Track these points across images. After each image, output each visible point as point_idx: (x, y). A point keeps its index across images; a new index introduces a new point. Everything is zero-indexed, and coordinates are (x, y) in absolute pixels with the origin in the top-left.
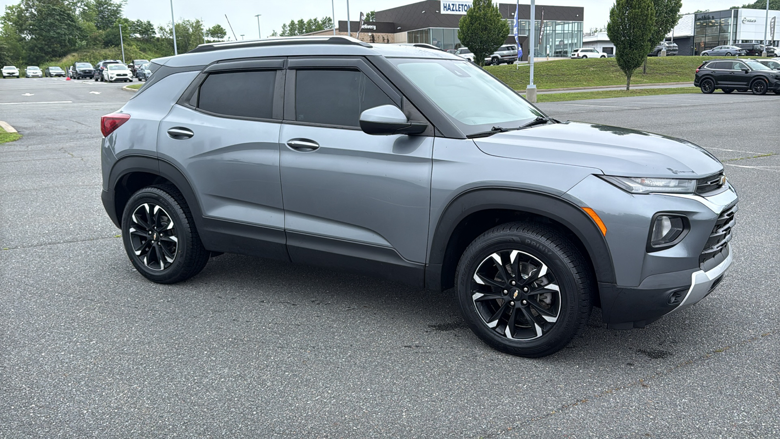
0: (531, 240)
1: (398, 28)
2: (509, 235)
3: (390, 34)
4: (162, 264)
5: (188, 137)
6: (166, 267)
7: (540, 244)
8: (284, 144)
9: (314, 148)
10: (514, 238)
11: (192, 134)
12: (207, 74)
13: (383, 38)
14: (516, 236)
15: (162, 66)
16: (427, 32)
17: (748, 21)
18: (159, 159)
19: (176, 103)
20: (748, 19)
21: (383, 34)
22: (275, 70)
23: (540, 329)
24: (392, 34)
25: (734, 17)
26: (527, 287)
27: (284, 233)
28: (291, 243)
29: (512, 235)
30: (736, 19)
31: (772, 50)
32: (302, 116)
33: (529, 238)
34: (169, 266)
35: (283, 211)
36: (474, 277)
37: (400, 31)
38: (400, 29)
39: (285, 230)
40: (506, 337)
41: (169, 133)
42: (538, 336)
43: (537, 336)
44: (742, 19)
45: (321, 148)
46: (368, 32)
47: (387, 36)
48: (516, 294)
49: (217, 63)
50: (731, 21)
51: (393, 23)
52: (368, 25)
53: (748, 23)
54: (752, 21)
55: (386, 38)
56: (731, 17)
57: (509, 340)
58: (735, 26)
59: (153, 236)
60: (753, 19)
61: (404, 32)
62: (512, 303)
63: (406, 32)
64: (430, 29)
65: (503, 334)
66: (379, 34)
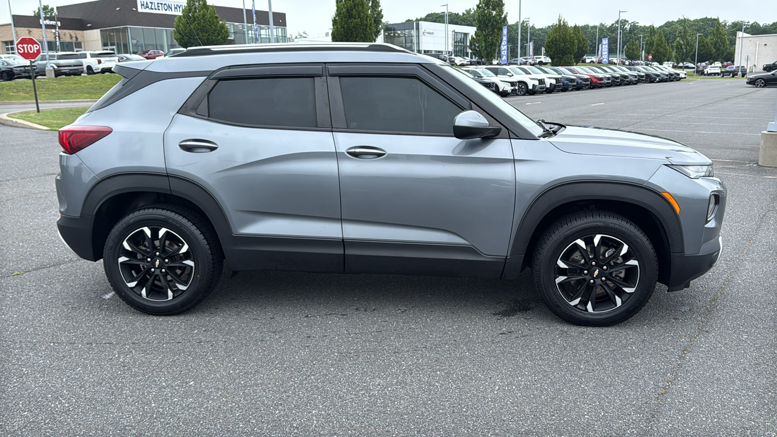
0: (614, 224)
1: (88, 25)
2: (593, 222)
3: (78, 32)
4: (170, 293)
5: (209, 150)
6: (175, 295)
7: (623, 227)
8: (343, 153)
9: (380, 155)
10: (598, 224)
11: (216, 146)
12: (216, 81)
13: (71, 35)
14: (600, 222)
15: (142, 70)
16: (125, 30)
17: (428, 33)
18: (168, 176)
19: (177, 113)
20: (427, 31)
21: (71, 31)
22: (312, 77)
23: (620, 300)
24: (81, 32)
25: (416, 29)
26: (606, 266)
27: (343, 243)
28: (350, 252)
29: (596, 222)
30: (417, 30)
31: (453, 60)
32: (354, 124)
33: (612, 223)
34: (181, 294)
35: (341, 220)
36: (558, 263)
37: (91, 28)
38: (90, 26)
39: (343, 240)
40: (587, 311)
41: (181, 146)
42: (618, 306)
43: (616, 306)
44: (423, 31)
45: (388, 154)
46: (51, 28)
47: (75, 34)
48: (596, 272)
49: (229, 69)
50: (414, 32)
51: (81, 20)
52: (50, 20)
53: (428, 35)
54: (431, 34)
55: (74, 36)
56: (413, 29)
57: (591, 314)
58: (417, 37)
59: (155, 263)
60: (431, 31)
61: (95, 30)
62: (592, 281)
63: (99, 30)
64: (127, 27)
65: (584, 309)
66: (65, 31)
